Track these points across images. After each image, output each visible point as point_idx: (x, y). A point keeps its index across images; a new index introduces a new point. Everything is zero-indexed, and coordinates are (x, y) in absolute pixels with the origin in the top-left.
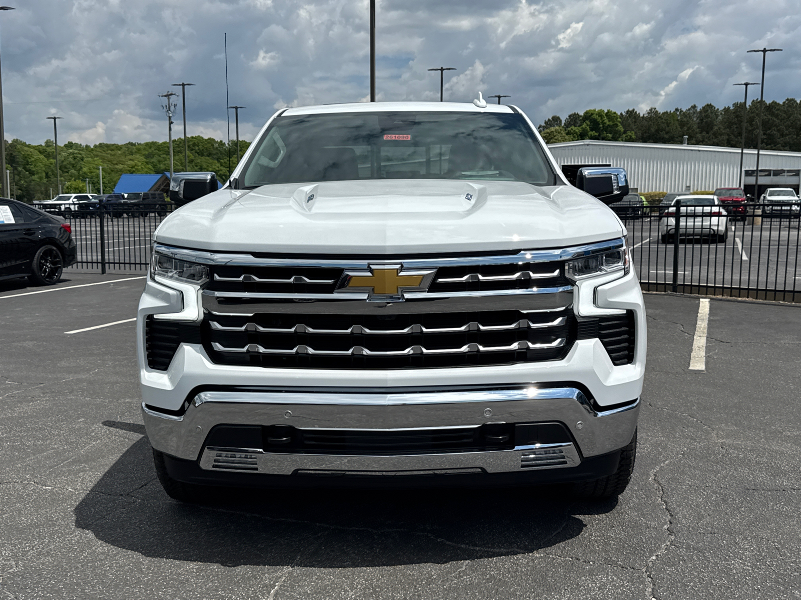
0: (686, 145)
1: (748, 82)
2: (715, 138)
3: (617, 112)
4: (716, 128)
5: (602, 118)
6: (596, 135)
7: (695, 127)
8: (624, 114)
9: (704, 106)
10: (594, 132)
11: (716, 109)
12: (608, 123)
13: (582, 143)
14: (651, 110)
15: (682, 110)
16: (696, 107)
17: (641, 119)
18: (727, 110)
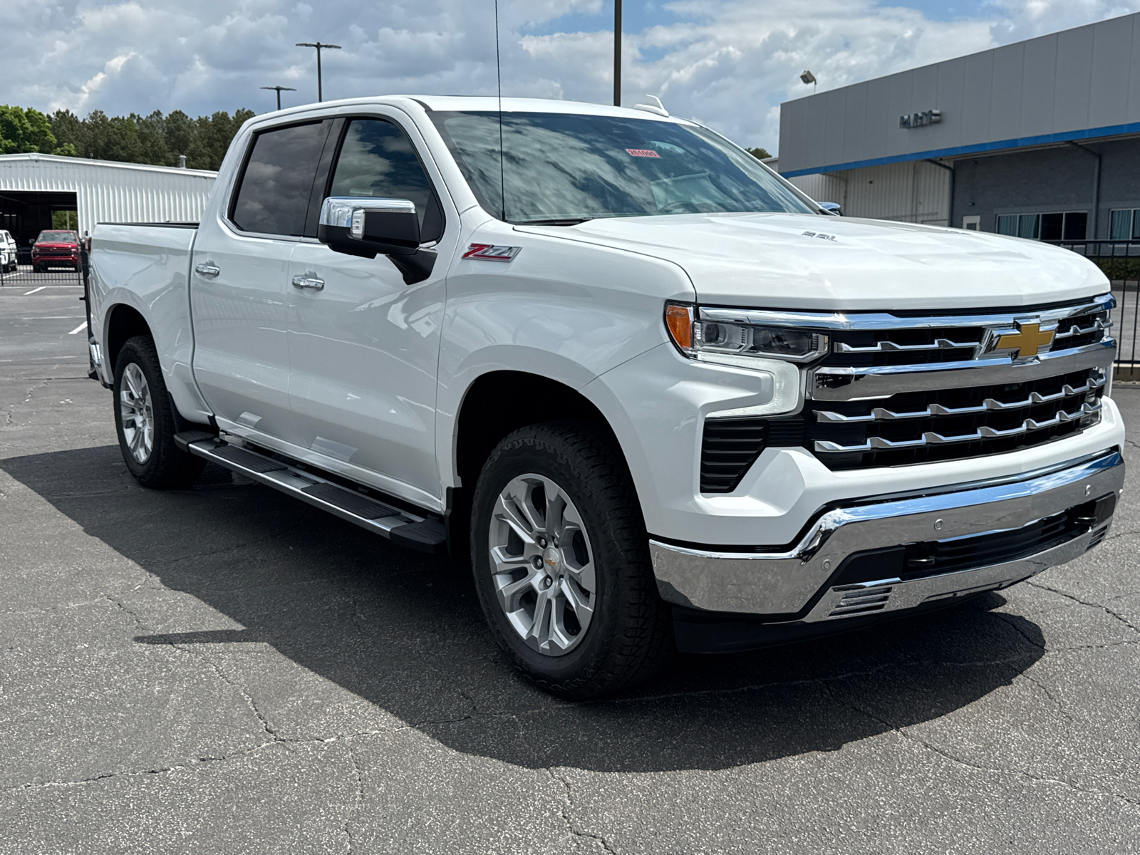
0: (184, 168)
1: (281, 86)
2: (193, 161)
3: (43, 113)
4: (192, 146)
5: (20, 121)
6: (14, 146)
7: (162, 142)
8: (52, 116)
9: (171, 113)
10: (10, 140)
11: (189, 119)
12: (31, 129)
13: (28, 158)
14: (95, 113)
15: (140, 116)
16: (161, 114)
17: (82, 125)
18: (203, 122)
